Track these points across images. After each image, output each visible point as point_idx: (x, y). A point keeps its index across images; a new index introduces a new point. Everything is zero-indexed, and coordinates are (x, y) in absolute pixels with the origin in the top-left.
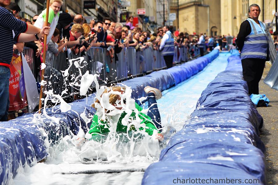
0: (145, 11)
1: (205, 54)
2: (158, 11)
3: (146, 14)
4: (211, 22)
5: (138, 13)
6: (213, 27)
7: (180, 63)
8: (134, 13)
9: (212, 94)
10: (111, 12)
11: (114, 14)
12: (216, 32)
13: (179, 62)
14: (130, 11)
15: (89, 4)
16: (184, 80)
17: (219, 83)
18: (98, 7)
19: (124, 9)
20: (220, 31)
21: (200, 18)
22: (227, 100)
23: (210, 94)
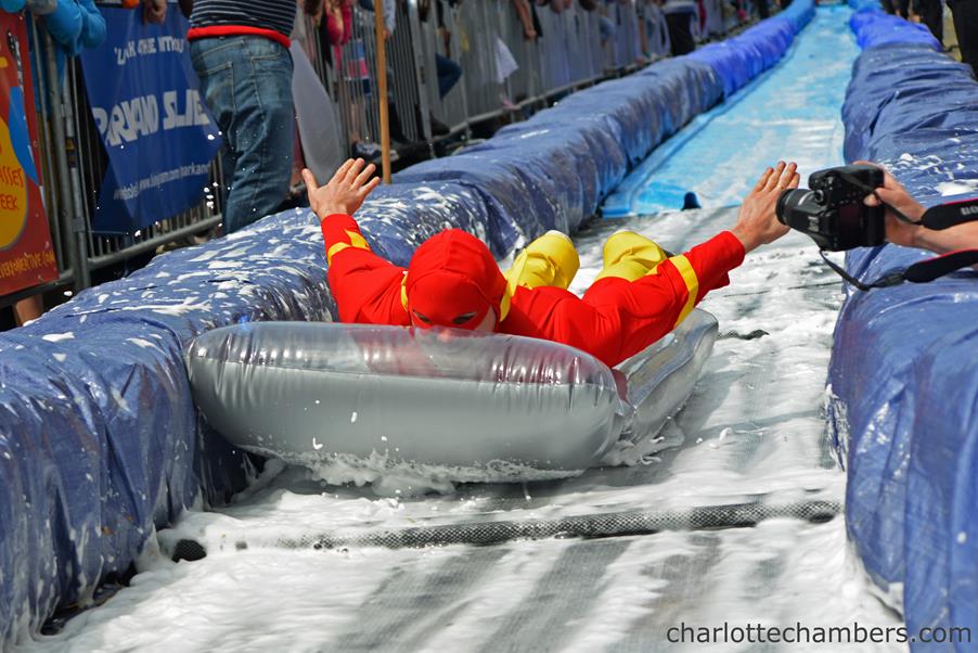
1: (774, 13)
9: (894, 100)
13: (705, 37)
16: (742, 87)
17: (892, 72)
22: (962, 109)
23: (889, 101)
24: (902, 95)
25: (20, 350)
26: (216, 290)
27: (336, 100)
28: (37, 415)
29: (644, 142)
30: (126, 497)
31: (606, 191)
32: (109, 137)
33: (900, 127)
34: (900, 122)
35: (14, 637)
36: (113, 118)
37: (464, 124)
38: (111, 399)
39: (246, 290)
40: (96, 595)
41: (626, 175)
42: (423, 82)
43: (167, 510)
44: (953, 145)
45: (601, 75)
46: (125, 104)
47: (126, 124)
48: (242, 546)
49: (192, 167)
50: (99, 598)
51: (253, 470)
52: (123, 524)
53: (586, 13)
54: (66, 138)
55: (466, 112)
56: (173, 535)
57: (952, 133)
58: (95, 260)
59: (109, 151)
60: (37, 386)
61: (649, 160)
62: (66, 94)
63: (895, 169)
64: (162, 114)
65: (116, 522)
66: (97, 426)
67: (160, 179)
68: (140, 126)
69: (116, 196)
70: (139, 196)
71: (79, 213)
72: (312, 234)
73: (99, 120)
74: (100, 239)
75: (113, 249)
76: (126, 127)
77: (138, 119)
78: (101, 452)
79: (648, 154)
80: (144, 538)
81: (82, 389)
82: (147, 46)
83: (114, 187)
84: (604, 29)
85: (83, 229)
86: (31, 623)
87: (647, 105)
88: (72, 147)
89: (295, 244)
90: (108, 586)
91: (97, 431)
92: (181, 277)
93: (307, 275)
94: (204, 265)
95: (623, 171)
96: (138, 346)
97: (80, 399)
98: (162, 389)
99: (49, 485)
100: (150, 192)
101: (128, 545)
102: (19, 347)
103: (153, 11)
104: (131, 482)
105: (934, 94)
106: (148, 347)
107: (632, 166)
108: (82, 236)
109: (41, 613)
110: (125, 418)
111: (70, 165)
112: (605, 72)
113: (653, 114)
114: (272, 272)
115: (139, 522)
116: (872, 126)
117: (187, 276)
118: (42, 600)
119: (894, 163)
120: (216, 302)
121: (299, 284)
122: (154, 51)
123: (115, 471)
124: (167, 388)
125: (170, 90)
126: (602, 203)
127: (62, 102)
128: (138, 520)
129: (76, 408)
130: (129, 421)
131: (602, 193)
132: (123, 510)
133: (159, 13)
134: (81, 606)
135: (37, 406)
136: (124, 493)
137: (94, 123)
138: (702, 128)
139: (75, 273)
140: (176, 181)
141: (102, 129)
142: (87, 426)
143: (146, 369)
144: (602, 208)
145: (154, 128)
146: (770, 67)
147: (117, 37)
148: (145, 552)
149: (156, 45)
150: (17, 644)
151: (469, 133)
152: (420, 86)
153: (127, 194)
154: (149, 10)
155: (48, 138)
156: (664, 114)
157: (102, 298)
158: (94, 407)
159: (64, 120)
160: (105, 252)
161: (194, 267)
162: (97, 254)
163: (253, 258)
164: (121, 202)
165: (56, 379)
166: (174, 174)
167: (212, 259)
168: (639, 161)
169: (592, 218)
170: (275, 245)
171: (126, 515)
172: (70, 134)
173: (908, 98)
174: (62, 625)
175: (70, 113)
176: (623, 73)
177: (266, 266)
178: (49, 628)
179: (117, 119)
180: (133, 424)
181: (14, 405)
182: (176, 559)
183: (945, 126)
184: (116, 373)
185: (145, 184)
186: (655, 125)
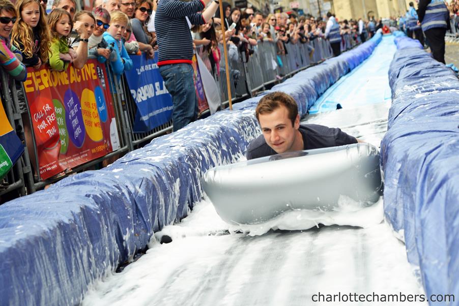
0: (298, 4)
1: (368, 40)
2: (311, 2)
3: (300, 7)
4: (367, 7)
5: (292, 6)
6: (369, 12)
7: (346, 51)
8: (288, 7)
10: (264, 10)
11: (267, 10)
12: (373, 17)
13: (345, 49)
14: (283, 5)
15: (241, 4)
16: (357, 65)
17: (405, 57)
18: (249, 5)
19: (276, 5)
20: (377, 15)
21: (354, 4)
22: (426, 68)
23: (403, 67)
24: (407, 65)
25: (103, 176)
26: (172, 150)
27: (218, 80)
28: (109, 197)
29: (323, 88)
30: (143, 223)
31: (310, 105)
32: (137, 99)
33: (406, 76)
34: (406, 74)
35: (106, 274)
36: (138, 93)
37: (262, 85)
38: (136, 190)
39: (183, 149)
40: (134, 258)
41: (317, 99)
42: (247, 72)
43: (158, 226)
44: (422, 81)
45: (309, 65)
46: (142, 88)
47: (143, 94)
48: (184, 236)
49: (167, 107)
50: (135, 258)
51: (190, 210)
52: (142, 232)
53: (302, 45)
54: (122, 101)
55: (263, 81)
56: (160, 234)
57: (422, 77)
58: (135, 142)
59: (137, 105)
60: (109, 187)
61: (326, 93)
62: (121, 86)
63: (402, 91)
64: (155, 90)
65: (140, 232)
66: (131, 199)
67: (156, 112)
68: (148, 95)
69: (141, 120)
70: (149, 119)
71: (128, 126)
72: (206, 128)
73: (133, 94)
74: (136, 135)
75: (141, 138)
76: (143, 95)
77: (147, 93)
78: (133, 209)
79: (325, 91)
80: (150, 236)
81: (125, 187)
82: (148, 67)
83: (140, 116)
84: (309, 49)
85: (130, 131)
86: (112, 269)
87: (324, 75)
88: (124, 104)
89: (200, 132)
90: (138, 254)
91: (131, 201)
92: (160, 146)
93: (204, 142)
94: (168, 141)
95: (315, 98)
96: (144, 171)
97: (125, 191)
98: (153, 186)
99: (114, 221)
100: (153, 117)
101: (145, 239)
102: (103, 174)
103: (150, 55)
104: (144, 218)
105: (418, 64)
106: (148, 172)
107: (319, 96)
108: (130, 134)
109: (115, 265)
110: (141, 196)
111: (124, 110)
112: (311, 64)
113: (326, 77)
114: (192, 142)
115: (148, 231)
116: (398, 77)
117: (162, 145)
118: (115, 261)
119: (402, 89)
120: (172, 154)
121: (202, 145)
122: (150, 69)
123: (139, 214)
124: (155, 185)
125: (157, 82)
126: (309, 109)
127: (119, 88)
128: (147, 230)
129: (123, 194)
130: (142, 197)
131: (309, 106)
132: (142, 228)
133: (152, 56)
134: (130, 262)
135: (109, 194)
136: (142, 221)
137: (131, 95)
138: (343, 81)
139: (128, 147)
140: (161, 113)
141: (134, 97)
142: (127, 200)
143: (147, 179)
144: (309, 111)
145: (153, 95)
146: (367, 58)
147: (137, 65)
148: (151, 242)
149: (151, 67)
150: (107, 277)
151: (264, 88)
152: (246, 74)
153: (145, 118)
154: (148, 55)
155: (115, 102)
156: (330, 77)
157: (134, 155)
158: (130, 193)
159: (121, 95)
160: (138, 138)
161: (165, 142)
162: (136, 140)
163: (185, 137)
164: (143, 121)
165: (116, 185)
166: (161, 111)
167: (172, 139)
168: (322, 94)
169: (306, 115)
170: (193, 133)
171: (143, 229)
172: (123, 99)
173: (409, 66)
174: (123, 269)
175: (122, 92)
176: (317, 64)
177: (189, 140)
178: (118, 270)
179: (139, 93)
180: (144, 198)
181: (101, 195)
182: (161, 243)
183: (420, 75)
184: (137, 181)
185: (151, 114)
186: (327, 81)
